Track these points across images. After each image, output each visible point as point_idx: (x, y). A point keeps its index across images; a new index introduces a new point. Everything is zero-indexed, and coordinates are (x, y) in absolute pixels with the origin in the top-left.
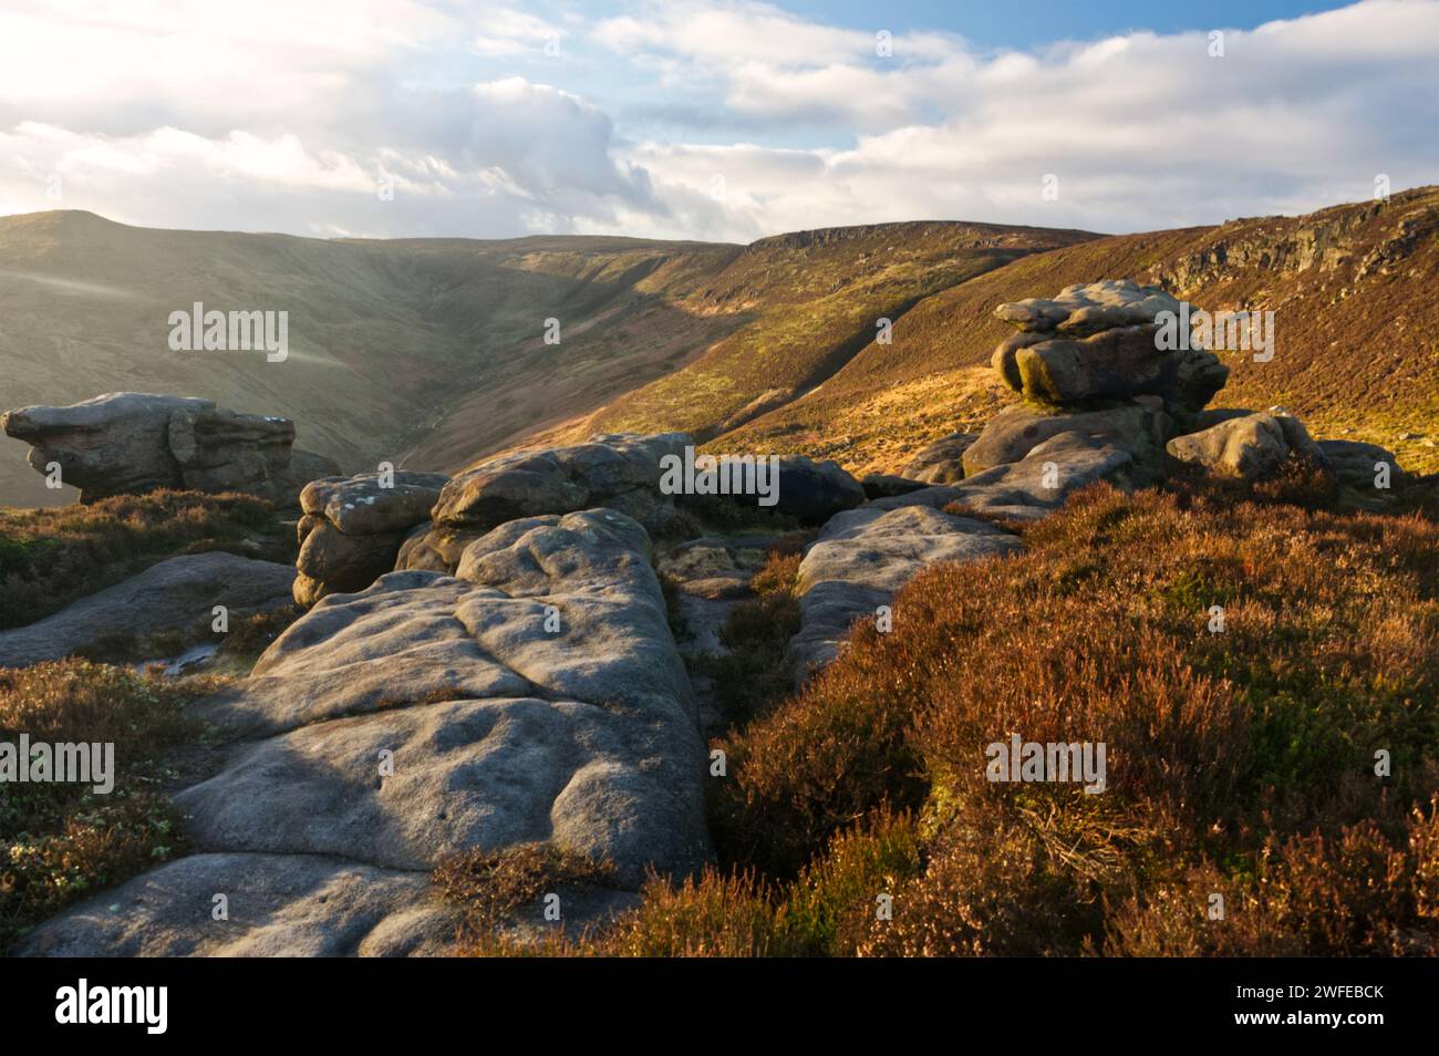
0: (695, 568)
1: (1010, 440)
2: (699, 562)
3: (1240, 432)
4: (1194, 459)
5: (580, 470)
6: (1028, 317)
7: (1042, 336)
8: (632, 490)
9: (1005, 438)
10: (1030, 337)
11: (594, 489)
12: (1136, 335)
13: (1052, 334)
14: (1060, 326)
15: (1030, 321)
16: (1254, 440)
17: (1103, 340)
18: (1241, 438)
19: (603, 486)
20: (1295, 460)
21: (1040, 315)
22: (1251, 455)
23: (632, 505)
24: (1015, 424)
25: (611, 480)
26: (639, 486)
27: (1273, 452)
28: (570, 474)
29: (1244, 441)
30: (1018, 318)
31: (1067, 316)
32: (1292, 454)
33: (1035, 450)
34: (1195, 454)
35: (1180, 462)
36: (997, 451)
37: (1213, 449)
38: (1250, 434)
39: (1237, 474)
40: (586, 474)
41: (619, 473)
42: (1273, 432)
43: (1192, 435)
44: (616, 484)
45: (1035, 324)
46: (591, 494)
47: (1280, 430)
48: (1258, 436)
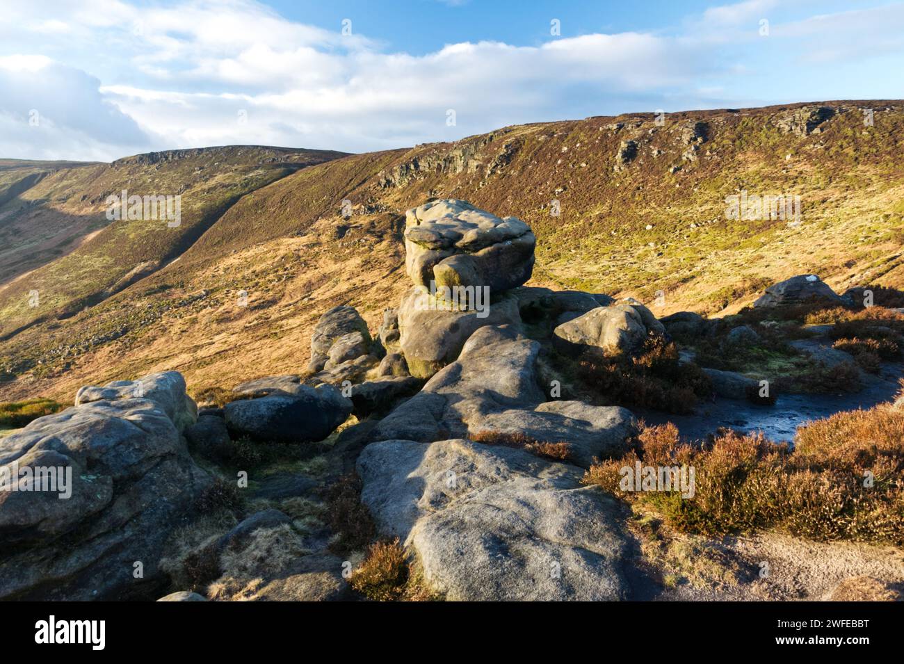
0: (268, 561)
1: (441, 336)
2: (269, 550)
3: (614, 320)
4: (581, 340)
5: (97, 456)
6: (434, 239)
7: (446, 253)
8: (158, 465)
9: (437, 335)
10: (438, 253)
11: (118, 475)
12: (509, 248)
13: (452, 250)
14: (458, 244)
15: (435, 242)
16: (625, 325)
17: (489, 253)
18: (616, 325)
19: (125, 469)
20: (654, 337)
21: (442, 237)
22: (625, 337)
23: (163, 482)
24: (440, 322)
25: (133, 460)
26: (164, 457)
27: (638, 333)
28: (84, 464)
29: (619, 326)
30: (426, 239)
31: (460, 237)
32: (651, 333)
33: (468, 346)
34: (581, 337)
35: (570, 343)
36: (433, 345)
37: (593, 332)
38: (622, 321)
39: (619, 351)
40: (104, 458)
41: (140, 450)
42: (636, 318)
43: (571, 322)
44: (140, 462)
45: (439, 243)
46: (115, 481)
47: (639, 316)
48: (627, 322)
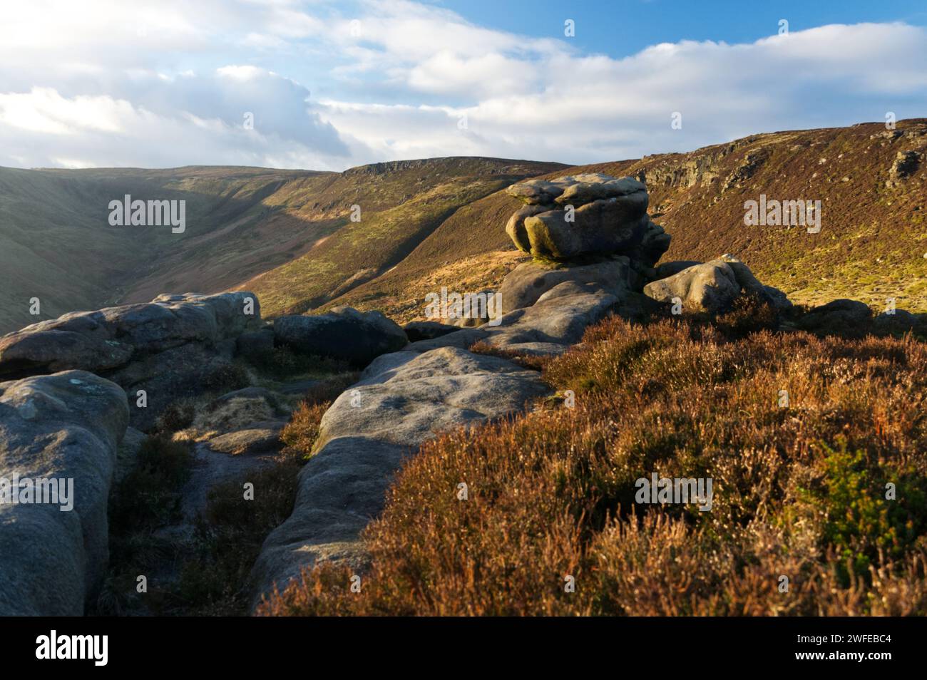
1: (523, 290)
3: (702, 275)
4: (667, 298)
5: (127, 328)
6: (533, 193)
7: (544, 208)
8: (181, 345)
9: (519, 289)
10: (534, 208)
11: (140, 346)
12: (614, 205)
13: (550, 206)
14: (557, 199)
15: (533, 196)
16: (713, 281)
17: (589, 209)
18: (703, 280)
19: (149, 342)
20: (746, 296)
21: (542, 192)
22: (711, 293)
23: (180, 359)
24: (528, 277)
25: (159, 336)
26: (189, 340)
27: (728, 290)
28: (114, 332)
29: (706, 282)
30: (525, 194)
31: (562, 192)
32: (743, 291)
33: (543, 296)
34: (667, 294)
35: (656, 301)
36: (514, 298)
37: (680, 289)
38: (709, 277)
39: (703, 310)
40: (132, 331)
41: (167, 330)
42: (727, 274)
43: (663, 280)
44: (164, 340)
45: (538, 198)
46: (136, 350)
47: (732, 272)
48: (716, 278)
